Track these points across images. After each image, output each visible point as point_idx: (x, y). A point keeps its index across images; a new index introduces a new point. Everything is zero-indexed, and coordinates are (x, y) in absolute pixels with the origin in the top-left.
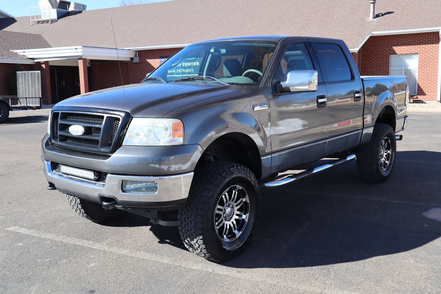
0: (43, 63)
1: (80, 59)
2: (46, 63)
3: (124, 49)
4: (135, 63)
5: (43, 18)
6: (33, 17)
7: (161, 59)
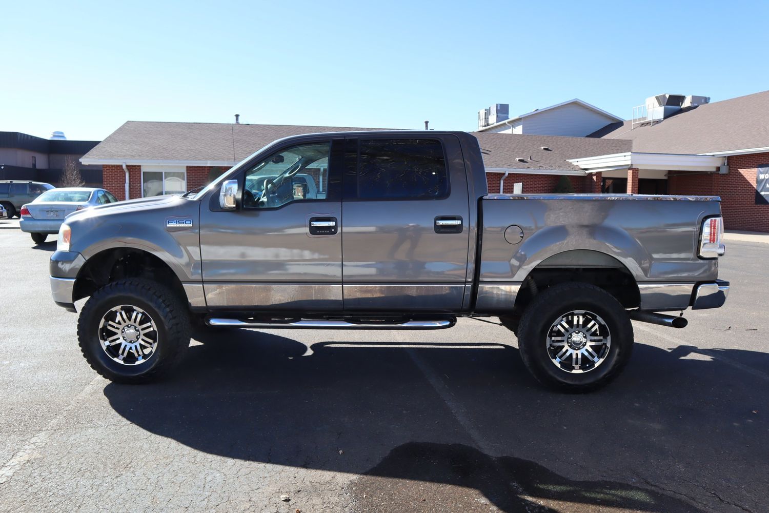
0: (594, 175)
1: (629, 169)
2: (599, 174)
3: (706, 155)
4: (721, 175)
5: (650, 119)
6: (635, 120)
7: (760, 169)
